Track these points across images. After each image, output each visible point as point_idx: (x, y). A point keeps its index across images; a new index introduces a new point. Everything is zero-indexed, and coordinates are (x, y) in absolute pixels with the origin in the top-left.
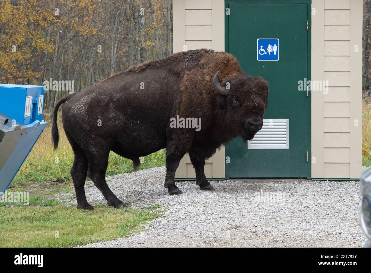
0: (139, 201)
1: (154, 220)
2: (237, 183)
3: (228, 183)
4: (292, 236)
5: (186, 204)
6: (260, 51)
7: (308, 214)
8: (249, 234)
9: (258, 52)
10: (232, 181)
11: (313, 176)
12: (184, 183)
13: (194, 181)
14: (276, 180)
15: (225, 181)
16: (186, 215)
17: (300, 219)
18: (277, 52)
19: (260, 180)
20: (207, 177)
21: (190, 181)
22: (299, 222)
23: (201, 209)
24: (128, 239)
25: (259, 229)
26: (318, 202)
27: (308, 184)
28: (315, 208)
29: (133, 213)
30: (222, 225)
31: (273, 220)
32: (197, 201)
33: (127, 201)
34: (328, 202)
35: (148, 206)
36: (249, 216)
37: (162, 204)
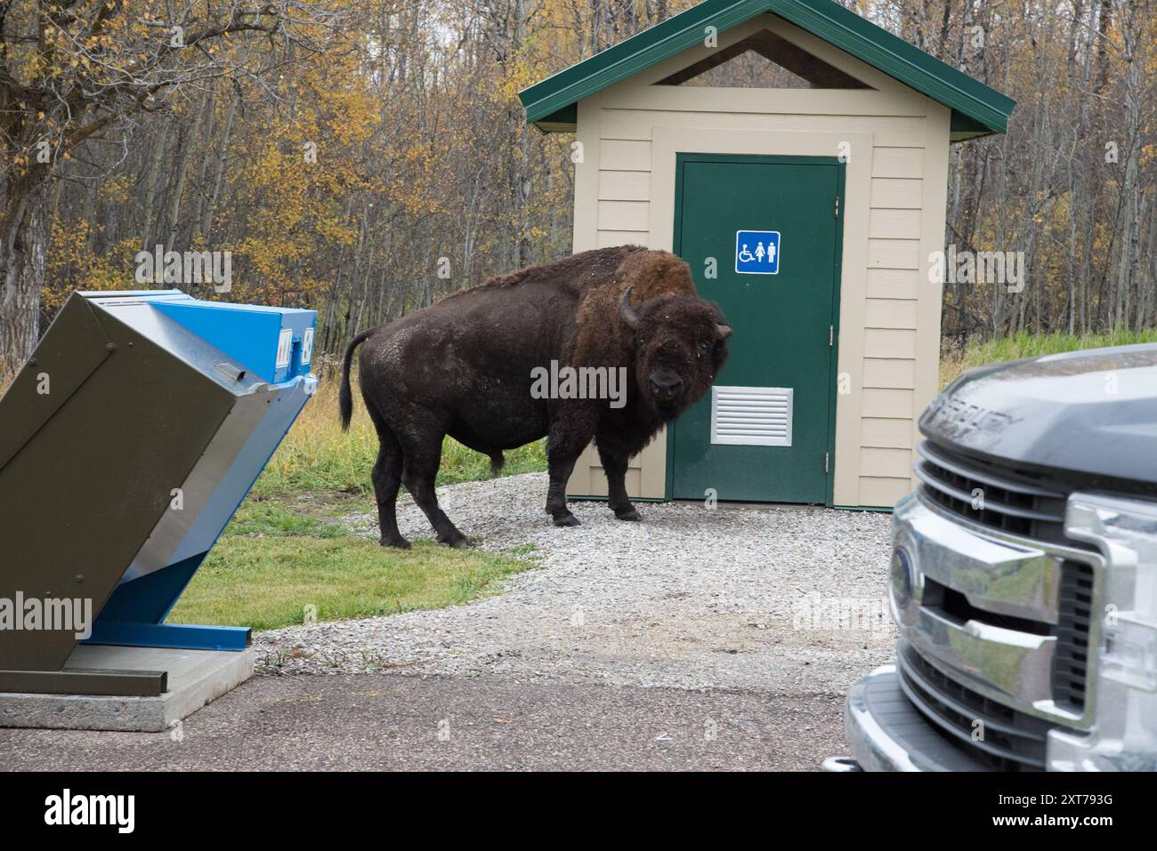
0: (497, 536)
1: (523, 574)
2: (688, 509)
3: (669, 508)
4: (785, 617)
5: (585, 547)
6: (742, 255)
7: (822, 576)
8: (702, 610)
9: (738, 256)
10: (679, 504)
11: (837, 501)
12: (585, 504)
13: (605, 501)
14: (763, 506)
15: (665, 505)
16: (584, 566)
17: (805, 584)
18: (775, 257)
19: (732, 506)
20: (629, 495)
21: (598, 501)
22: (802, 590)
23: (614, 556)
24: (470, 607)
25: (722, 600)
26: (844, 553)
27: (826, 516)
28: (837, 563)
29: (485, 559)
30: (651, 589)
31: (751, 584)
32: (606, 541)
33: (474, 535)
34: (862, 554)
35: (514, 547)
36: (705, 575)
37: (539, 543)
